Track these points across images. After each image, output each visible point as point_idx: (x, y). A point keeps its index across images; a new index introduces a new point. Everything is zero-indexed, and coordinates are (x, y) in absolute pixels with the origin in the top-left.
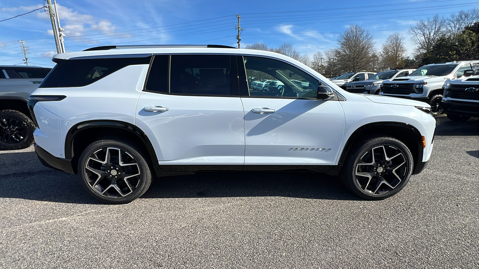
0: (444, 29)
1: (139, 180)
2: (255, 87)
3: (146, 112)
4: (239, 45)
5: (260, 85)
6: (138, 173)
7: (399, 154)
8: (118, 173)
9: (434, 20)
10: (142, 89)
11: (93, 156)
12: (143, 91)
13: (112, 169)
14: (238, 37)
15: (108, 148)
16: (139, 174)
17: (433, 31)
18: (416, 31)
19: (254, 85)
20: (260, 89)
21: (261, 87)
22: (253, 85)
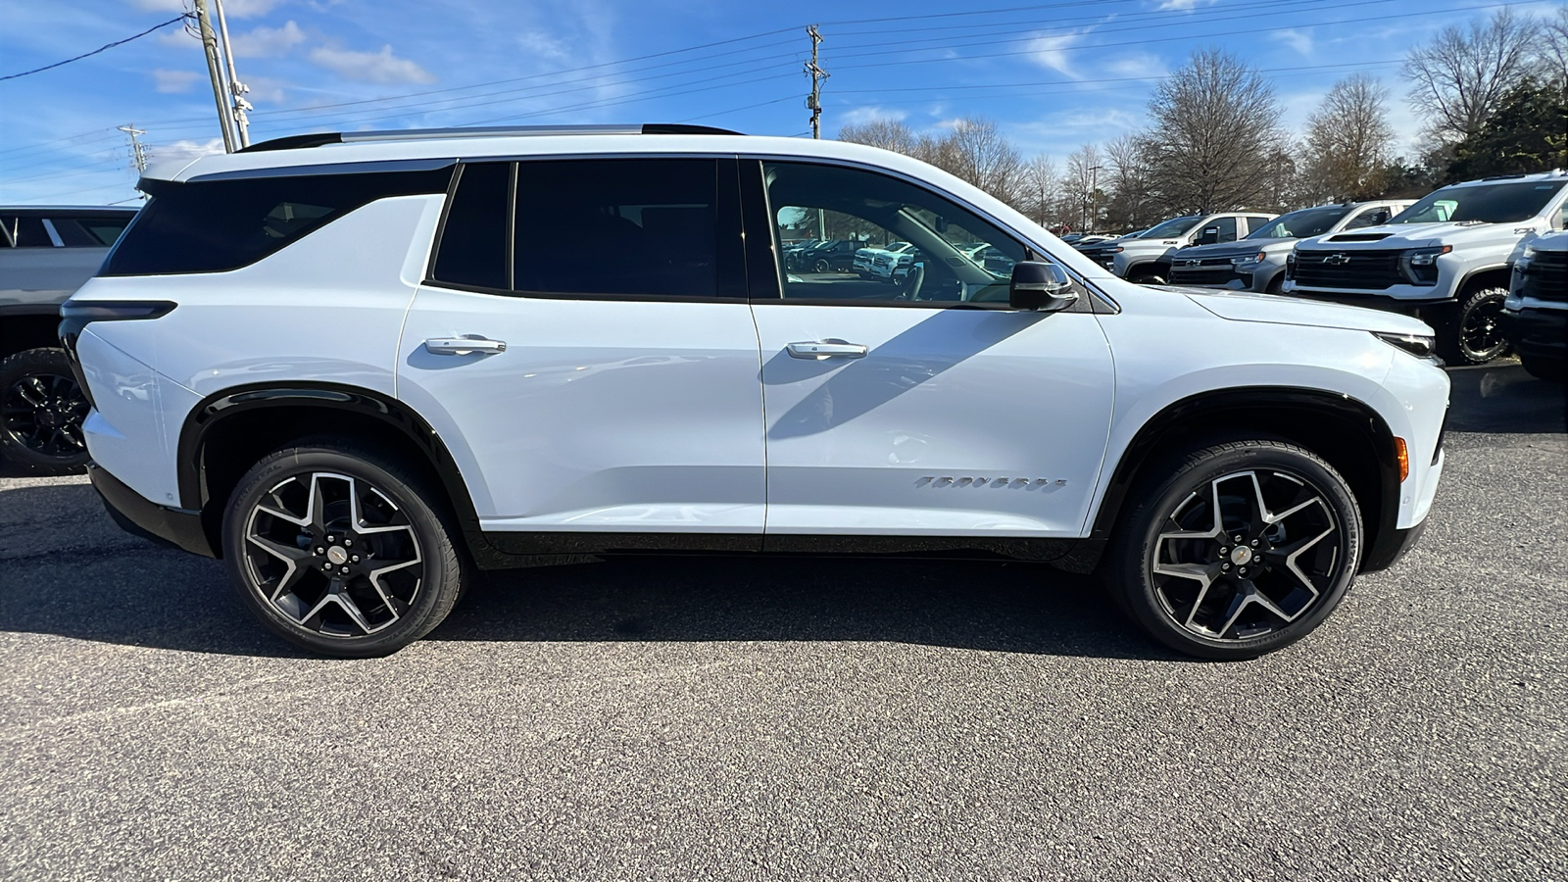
0: (1533, 59)
1: (419, 580)
2: (866, 267)
3: (432, 355)
4: (815, 127)
5: (882, 261)
6: (415, 558)
7: (1312, 501)
8: (350, 557)
9: (1497, 26)
10: (423, 278)
11: (268, 501)
12: (423, 283)
13: (333, 544)
14: (812, 99)
15: (315, 476)
16: (419, 560)
17: (1493, 66)
18: (1429, 68)
19: (863, 260)
20: (884, 275)
21: (887, 266)
22: (859, 259)
